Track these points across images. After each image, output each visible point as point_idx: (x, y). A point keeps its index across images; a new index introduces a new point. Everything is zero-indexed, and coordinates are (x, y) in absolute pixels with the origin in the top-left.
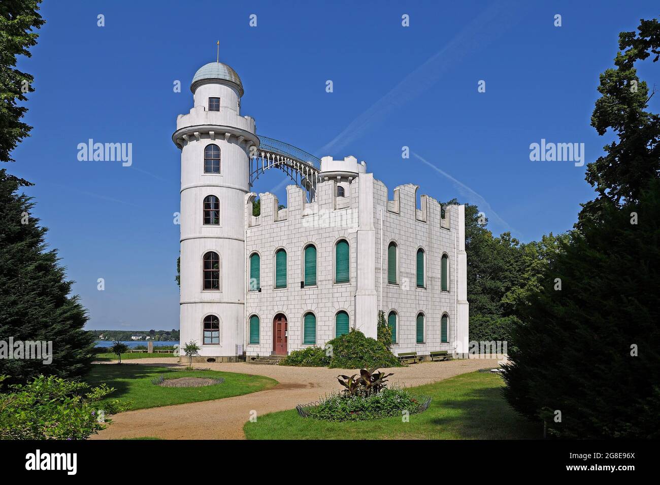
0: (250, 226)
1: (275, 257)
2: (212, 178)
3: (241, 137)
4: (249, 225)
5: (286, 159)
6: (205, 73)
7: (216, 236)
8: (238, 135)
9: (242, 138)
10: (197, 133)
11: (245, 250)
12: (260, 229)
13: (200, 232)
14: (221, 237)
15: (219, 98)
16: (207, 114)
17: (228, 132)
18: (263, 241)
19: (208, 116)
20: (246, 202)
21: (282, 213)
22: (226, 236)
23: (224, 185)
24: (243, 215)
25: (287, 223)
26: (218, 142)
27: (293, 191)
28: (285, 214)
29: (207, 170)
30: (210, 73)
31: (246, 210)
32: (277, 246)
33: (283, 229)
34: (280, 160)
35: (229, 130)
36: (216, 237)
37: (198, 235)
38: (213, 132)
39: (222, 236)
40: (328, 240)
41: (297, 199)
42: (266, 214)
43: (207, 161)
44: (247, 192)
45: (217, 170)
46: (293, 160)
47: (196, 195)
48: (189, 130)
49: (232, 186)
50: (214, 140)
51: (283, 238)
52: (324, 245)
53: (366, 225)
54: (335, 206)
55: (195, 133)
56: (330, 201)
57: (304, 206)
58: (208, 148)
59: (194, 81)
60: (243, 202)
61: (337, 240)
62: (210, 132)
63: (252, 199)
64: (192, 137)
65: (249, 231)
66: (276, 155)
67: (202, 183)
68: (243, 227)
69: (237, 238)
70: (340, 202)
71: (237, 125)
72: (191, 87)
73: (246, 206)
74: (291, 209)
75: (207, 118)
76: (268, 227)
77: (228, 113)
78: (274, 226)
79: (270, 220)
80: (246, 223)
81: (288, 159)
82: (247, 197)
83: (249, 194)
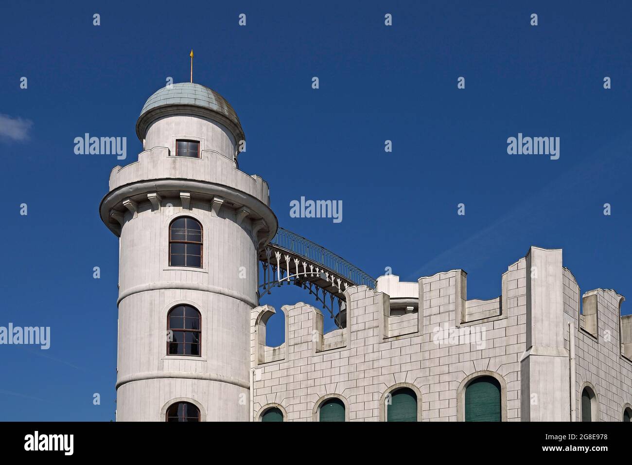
0: (261, 363)
1: (318, 413)
2: (185, 275)
3: (244, 208)
4: (259, 361)
5: (317, 269)
6: (168, 96)
7: (194, 374)
8: (237, 205)
9: (245, 212)
10: (155, 194)
11: (252, 403)
12: (284, 365)
13: (161, 368)
14: (204, 376)
15: (199, 142)
16: (174, 162)
17: (220, 197)
18: (291, 387)
19: (178, 165)
20: (253, 322)
21: (332, 337)
22: (214, 376)
23: (211, 287)
24: (247, 343)
25: (345, 353)
26: (197, 213)
27: (361, 295)
28: (339, 339)
29: (174, 261)
30: (180, 95)
31: (252, 337)
32: (323, 393)
33: (336, 363)
34: (308, 270)
35: (222, 191)
36: (194, 376)
37: (155, 373)
38: (188, 194)
39: (206, 375)
40: (446, 378)
41: (371, 309)
42: (298, 340)
43: (173, 244)
44: (254, 306)
45: (196, 262)
46: (330, 274)
47: (151, 304)
48: (137, 189)
49: (226, 291)
50: (190, 209)
51: (336, 379)
52: (437, 388)
53: (548, 346)
54: (463, 316)
55: (149, 195)
56: (452, 307)
57: (385, 321)
58: (175, 223)
59: (144, 111)
60: (247, 322)
61: (470, 378)
62: (181, 194)
63: (265, 318)
64: (142, 203)
65: (259, 372)
66: (301, 260)
67: (165, 283)
68: (247, 364)
69: (236, 381)
70: (473, 310)
71: (236, 186)
72: (138, 126)
73: (252, 330)
74: (354, 328)
75: (174, 168)
76: (302, 363)
77: (219, 163)
78: (317, 359)
79: (306, 351)
80: (253, 358)
81: (322, 271)
82: (255, 314)
83: (260, 309)
